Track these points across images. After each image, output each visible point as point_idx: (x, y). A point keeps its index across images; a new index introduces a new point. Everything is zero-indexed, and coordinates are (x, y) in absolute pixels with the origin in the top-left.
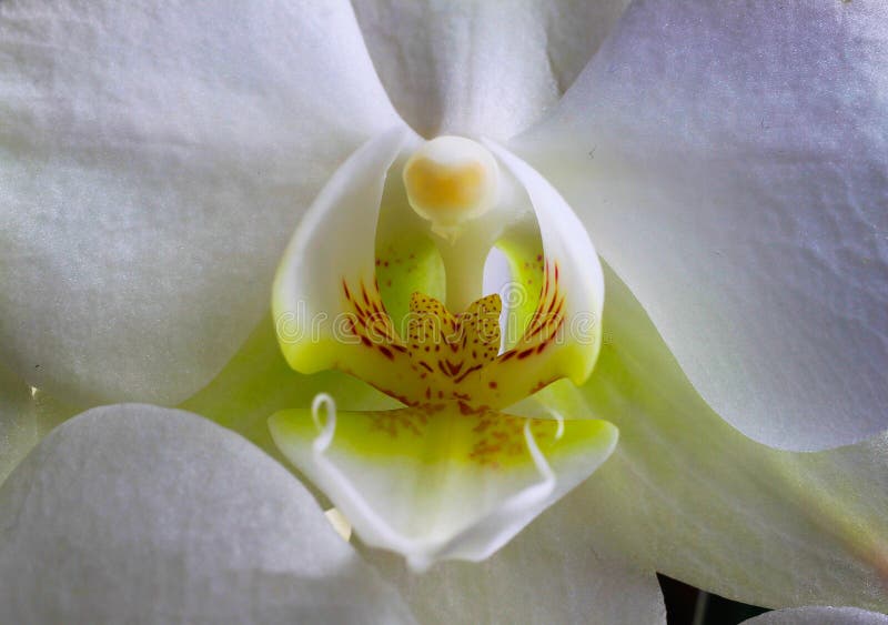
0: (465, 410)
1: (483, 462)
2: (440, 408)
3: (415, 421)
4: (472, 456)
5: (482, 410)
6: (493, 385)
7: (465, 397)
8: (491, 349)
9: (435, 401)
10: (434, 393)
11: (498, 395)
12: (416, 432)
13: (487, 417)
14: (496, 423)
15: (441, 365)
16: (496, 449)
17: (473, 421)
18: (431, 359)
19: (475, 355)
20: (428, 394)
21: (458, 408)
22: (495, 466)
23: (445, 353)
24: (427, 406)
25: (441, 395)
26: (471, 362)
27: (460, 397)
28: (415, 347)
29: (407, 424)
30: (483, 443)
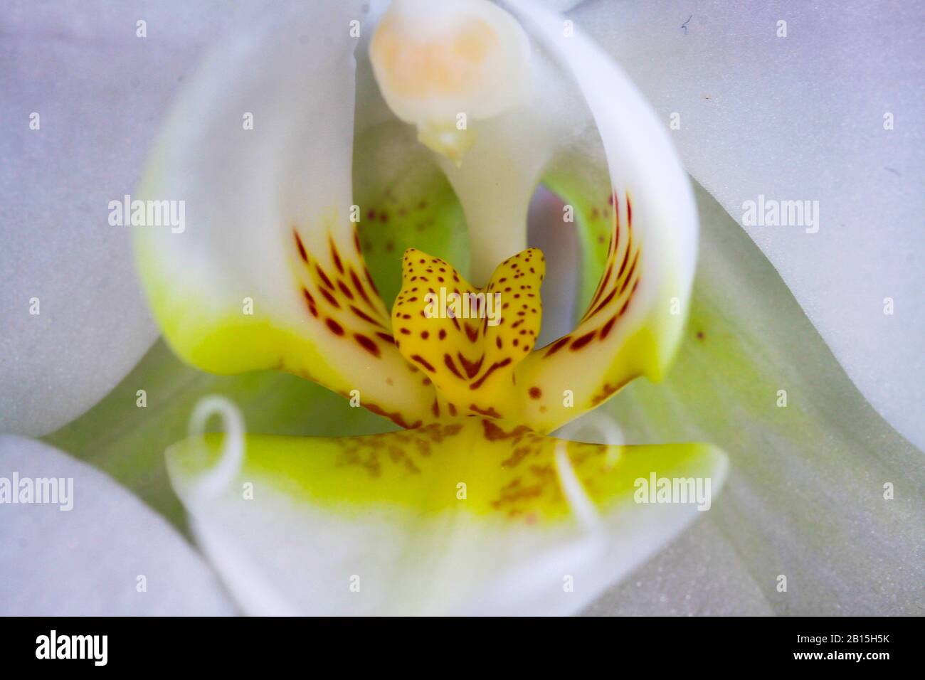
0: (492, 431)
1: (513, 513)
2: (454, 430)
3: (411, 450)
4: (496, 504)
5: (519, 432)
6: (535, 393)
7: (491, 412)
8: (523, 332)
9: (445, 420)
10: (444, 407)
11: (543, 409)
12: (412, 468)
13: (525, 442)
14: (538, 453)
15: (448, 361)
16: (535, 492)
17: (503, 450)
18: (433, 351)
19: (499, 343)
20: (436, 409)
21: (482, 430)
22: (531, 520)
23: (456, 343)
24: (433, 427)
25: (453, 409)
26: (494, 356)
27: (483, 412)
28: (405, 331)
29: (397, 455)
30: (515, 483)
